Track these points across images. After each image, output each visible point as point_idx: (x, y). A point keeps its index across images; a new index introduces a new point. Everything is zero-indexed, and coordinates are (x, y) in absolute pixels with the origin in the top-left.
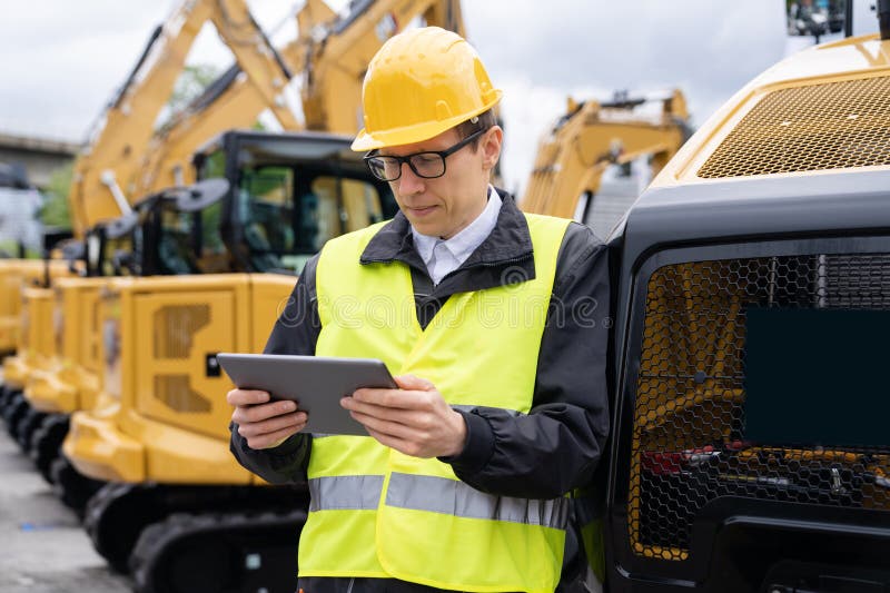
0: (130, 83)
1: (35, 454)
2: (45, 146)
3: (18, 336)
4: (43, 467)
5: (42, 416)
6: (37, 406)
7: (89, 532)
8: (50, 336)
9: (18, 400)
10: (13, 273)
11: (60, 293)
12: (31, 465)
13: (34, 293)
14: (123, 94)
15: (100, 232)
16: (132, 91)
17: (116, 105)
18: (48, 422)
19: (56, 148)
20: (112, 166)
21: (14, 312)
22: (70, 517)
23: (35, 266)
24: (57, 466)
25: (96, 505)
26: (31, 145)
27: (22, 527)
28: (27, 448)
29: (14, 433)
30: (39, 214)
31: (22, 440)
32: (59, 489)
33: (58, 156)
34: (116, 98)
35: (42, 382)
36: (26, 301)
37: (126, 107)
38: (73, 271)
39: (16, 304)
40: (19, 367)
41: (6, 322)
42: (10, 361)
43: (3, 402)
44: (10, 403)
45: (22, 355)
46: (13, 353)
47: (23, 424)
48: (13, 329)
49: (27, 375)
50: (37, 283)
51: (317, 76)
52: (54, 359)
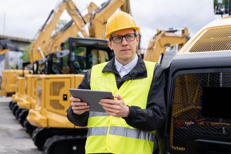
0: (45, 24)
1: (19, 119)
2: (23, 40)
3: (16, 89)
4: (21, 123)
5: (21, 110)
6: (20, 107)
7: (33, 140)
8: (24, 89)
9: (15, 105)
10: (15, 73)
11: (27, 78)
12: (19, 122)
13: (20, 78)
14: (43, 27)
15: (37, 63)
16: (45, 26)
17: (41, 30)
18: (23, 111)
19: (26, 41)
20: (40, 46)
21: (15, 83)
22: (28, 135)
23: (20, 71)
24: (25, 122)
25: (35, 133)
26: (20, 40)
27: (16, 138)
28: (17, 118)
29: (14, 114)
30: (22, 58)
31: (16, 116)
32: (25, 129)
33: (27, 43)
34: (41, 28)
35: (22, 101)
36: (18, 80)
37: (44, 31)
38: (30, 73)
39: (15, 81)
40: (16, 97)
41: (13, 85)
42: (14, 95)
43: (12, 106)
44: (13, 106)
45: (17, 94)
46: (14, 93)
47: (17, 111)
48: (14, 87)
49: (18, 99)
50: (21, 76)
51: (93, 23)
52: (25, 95)
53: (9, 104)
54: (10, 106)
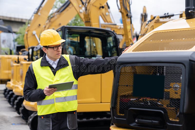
0: (40, 7)
1: (15, 106)
3: (10, 75)
4: (17, 110)
5: (18, 96)
6: (16, 94)
7: (29, 125)
8: (19, 76)
9: (11, 93)
10: (9, 58)
11: (22, 64)
12: (15, 110)
13: (15, 64)
14: (38, 10)
15: (33, 48)
16: (41, 9)
17: (37, 13)
18: (19, 98)
20: (35, 29)
21: (9, 69)
22: (24, 122)
23: (15, 57)
24: (21, 109)
25: (30, 118)
27: (12, 124)
28: (13, 105)
29: (9, 102)
31: (12, 103)
32: (21, 115)
34: (36, 10)
35: (17, 88)
36: (13, 66)
37: (39, 14)
38: (25, 59)
39: (10, 67)
40: (11, 84)
41: (7, 72)
42: (8, 82)
43: (6, 93)
44: (8, 94)
45: (12, 81)
46: (9, 80)
47: (12, 99)
48: (9, 73)
49: (13, 86)
50: (16, 62)
51: (88, 8)
52: (20, 82)
53: (3, 92)
54: (4, 94)
